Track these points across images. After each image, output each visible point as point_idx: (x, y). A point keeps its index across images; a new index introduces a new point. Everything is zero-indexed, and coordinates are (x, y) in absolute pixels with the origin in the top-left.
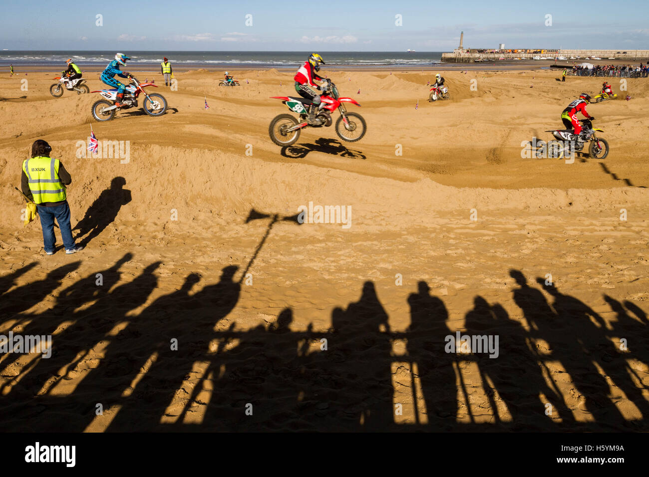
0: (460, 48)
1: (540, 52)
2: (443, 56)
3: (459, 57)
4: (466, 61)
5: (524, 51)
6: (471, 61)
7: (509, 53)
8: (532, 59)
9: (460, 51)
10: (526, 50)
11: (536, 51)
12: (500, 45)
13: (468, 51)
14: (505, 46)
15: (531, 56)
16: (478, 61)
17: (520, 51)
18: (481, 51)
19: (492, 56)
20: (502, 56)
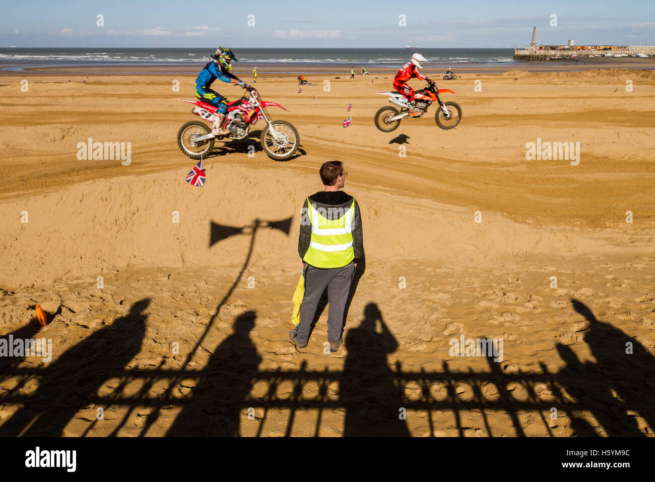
0: (532, 44)
1: (610, 49)
2: (516, 53)
3: (534, 54)
4: (543, 59)
5: (593, 47)
6: (548, 59)
7: (579, 50)
8: (604, 56)
9: (533, 48)
10: (596, 47)
11: (605, 47)
12: (569, 41)
13: (541, 48)
14: (574, 42)
15: (603, 53)
16: (555, 59)
17: (589, 47)
18: (553, 48)
19: (565, 53)
20: (574, 54)
